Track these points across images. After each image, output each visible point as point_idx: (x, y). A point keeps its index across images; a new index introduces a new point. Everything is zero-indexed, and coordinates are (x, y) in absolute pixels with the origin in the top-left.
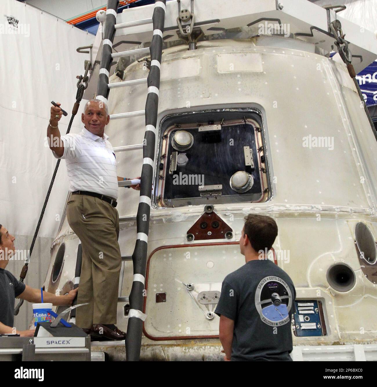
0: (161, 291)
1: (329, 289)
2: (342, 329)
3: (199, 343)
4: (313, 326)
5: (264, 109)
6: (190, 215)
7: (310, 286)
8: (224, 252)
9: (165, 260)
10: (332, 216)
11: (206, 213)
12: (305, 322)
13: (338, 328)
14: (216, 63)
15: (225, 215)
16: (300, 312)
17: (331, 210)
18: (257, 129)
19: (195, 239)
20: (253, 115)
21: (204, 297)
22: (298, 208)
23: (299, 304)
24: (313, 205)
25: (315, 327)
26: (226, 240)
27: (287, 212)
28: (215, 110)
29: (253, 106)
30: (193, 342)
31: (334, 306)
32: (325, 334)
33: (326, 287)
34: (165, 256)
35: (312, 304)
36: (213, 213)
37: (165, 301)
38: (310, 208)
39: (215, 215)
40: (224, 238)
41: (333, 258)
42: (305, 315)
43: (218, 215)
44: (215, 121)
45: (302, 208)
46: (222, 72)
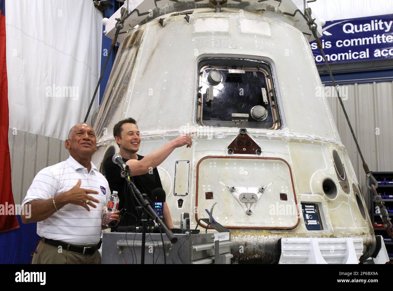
0: (209, 190)
1: (324, 196)
2: (334, 226)
3: (242, 233)
4: (314, 222)
5: (274, 63)
6: (229, 134)
7: (312, 193)
8: (255, 164)
9: (211, 166)
10: (320, 144)
11: (241, 134)
12: (310, 219)
13: (331, 225)
14: (240, 25)
15: (255, 137)
16: (307, 212)
17: (319, 139)
18: (268, 76)
19: (234, 153)
20: (264, 66)
21: (244, 198)
22: (301, 136)
23: (306, 206)
24: (309, 135)
25: (316, 224)
26: (256, 156)
27: (295, 138)
28: (240, 58)
29: (265, 59)
30: (237, 231)
31: (327, 209)
32: (322, 229)
33: (323, 195)
34: (211, 163)
35: (313, 207)
36: (246, 135)
37: (213, 199)
38: (308, 137)
39: (248, 136)
40: (255, 153)
41: (324, 174)
42: (309, 214)
43: (250, 136)
44: (238, 67)
45: (304, 136)
46: (245, 32)
